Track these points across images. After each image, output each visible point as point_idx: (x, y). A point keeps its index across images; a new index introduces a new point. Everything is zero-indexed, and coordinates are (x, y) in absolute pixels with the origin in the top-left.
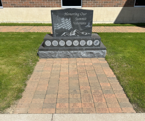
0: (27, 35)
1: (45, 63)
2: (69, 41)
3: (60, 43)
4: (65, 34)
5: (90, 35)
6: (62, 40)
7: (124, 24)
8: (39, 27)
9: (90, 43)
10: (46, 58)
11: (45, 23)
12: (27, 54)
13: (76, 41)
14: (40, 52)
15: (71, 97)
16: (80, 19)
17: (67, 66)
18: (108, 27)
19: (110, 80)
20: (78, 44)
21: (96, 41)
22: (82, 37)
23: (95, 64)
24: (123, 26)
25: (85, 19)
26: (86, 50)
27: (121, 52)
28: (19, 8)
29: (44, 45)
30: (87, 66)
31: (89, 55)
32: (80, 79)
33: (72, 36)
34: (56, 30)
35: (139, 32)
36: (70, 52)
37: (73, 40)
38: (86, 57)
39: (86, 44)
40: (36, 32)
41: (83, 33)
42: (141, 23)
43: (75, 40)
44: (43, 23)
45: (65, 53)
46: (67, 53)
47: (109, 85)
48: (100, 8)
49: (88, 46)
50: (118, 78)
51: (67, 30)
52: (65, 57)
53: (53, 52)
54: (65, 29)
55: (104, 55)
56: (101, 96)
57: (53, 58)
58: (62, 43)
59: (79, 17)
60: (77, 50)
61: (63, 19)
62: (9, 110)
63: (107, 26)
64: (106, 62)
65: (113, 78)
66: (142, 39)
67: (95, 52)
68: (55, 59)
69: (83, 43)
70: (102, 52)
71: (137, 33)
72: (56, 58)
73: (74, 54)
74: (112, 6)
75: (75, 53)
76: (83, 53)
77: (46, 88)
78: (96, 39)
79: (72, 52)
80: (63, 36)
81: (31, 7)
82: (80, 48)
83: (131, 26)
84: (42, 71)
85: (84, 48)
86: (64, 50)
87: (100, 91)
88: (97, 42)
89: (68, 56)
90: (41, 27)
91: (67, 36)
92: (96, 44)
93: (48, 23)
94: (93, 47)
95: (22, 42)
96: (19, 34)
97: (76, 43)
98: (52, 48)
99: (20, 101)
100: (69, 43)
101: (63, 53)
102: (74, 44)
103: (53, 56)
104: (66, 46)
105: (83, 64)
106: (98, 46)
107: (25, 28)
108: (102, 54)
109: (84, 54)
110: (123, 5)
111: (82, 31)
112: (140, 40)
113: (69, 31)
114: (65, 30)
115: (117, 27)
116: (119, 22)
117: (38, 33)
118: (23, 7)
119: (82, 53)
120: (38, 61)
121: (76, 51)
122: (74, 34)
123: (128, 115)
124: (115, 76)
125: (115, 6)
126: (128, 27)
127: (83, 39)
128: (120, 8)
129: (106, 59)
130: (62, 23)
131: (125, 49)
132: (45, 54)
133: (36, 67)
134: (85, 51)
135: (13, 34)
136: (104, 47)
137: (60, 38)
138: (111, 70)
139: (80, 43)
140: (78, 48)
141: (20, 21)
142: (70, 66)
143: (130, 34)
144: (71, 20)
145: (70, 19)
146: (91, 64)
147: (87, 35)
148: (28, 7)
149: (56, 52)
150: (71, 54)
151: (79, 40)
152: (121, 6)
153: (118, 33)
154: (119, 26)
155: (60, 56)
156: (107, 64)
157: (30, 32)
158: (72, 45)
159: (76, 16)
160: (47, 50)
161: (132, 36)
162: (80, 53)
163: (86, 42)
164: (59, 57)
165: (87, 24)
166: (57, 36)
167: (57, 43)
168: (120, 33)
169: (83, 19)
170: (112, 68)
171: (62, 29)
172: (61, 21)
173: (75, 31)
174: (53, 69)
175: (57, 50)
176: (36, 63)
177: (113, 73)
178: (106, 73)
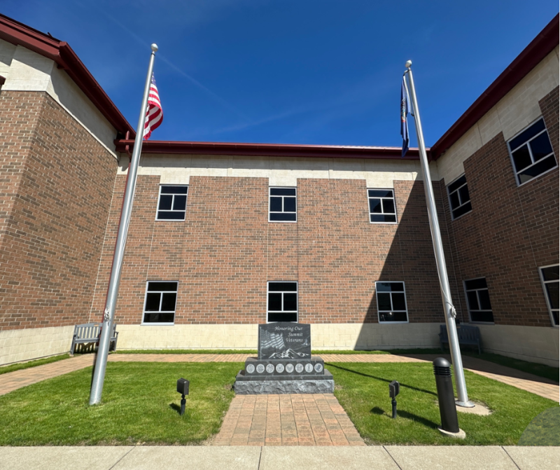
0: (211, 366)
1: (244, 400)
2: (280, 365)
3: (267, 368)
4: (275, 355)
5: (310, 357)
6: (271, 363)
7: (370, 351)
8: (227, 355)
9: (309, 368)
10: (245, 393)
11: (237, 349)
12: (218, 388)
13: (290, 365)
14: (238, 383)
15: (284, 432)
16: (295, 335)
17: (277, 403)
18: (343, 356)
19: (337, 416)
20: (292, 370)
21: (317, 365)
22: (298, 360)
23: (318, 400)
24: (368, 354)
25: (301, 335)
26: (304, 379)
27: (358, 386)
28: (200, 325)
29: (244, 372)
30: (307, 403)
31: (310, 388)
32: (296, 416)
33: (284, 358)
34: (263, 350)
35: (392, 361)
36: (281, 383)
37: (285, 364)
38: (306, 393)
39: (304, 369)
40: (224, 361)
41: (299, 354)
42: (398, 349)
43: (288, 363)
44: (233, 349)
45: (273, 384)
46: (277, 384)
47: (336, 422)
48: (327, 325)
49: (307, 373)
50: (349, 415)
51: (278, 349)
52: (273, 393)
53: (255, 383)
54: (275, 348)
55: (331, 387)
56: (324, 431)
57: (255, 393)
58: (270, 369)
59: (293, 333)
60: (291, 379)
61: (273, 335)
62: (205, 442)
63: (341, 354)
64: (335, 398)
65: (343, 415)
66: (393, 370)
67: (318, 382)
68: (259, 396)
69: (299, 368)
70: (328, 382)
71: (389, 364)
72: (259, 393)
73: (287, 387)
74: (345, 322)
75: (289, 385)
76: (301, 385)
77: (250, 425)
78: (318, 362)
79: (284, 382)
80: (272, 358)
81: (218, 323)
82: (296, 376)
83: (381, 353)
84: (242, 408)
85: (302, 376)
86: (273, 379)
87: (323, 426)
88: (319, 367)
89: (277, 391)
90: (230, 355)
91: (277, 358)
92: (318, 369)
93: (242, 349)
94: (315, 375)
95: (204, 374)
96: (197, 364)
97: (290, 368)
98: (256, 376)
99: (218, 436)
100: (280, 368)
101: (271, 384)
102: (287, 370)
103: (256, 390)
104: (275, 372)
105: (302, 401)
106: (320, 373)
107: (205, 357)
108: (328, 387)
109: (303, 387)
110: (363, 321)
111: (297, 351)
112: (390, 372)
113: (281, 351)
114: (275, 350)
115: (358, 355)
116: (362, 347)
117: (227, 363)
118: (207, 323)
119: (299, 385)
120: (234, 397)
121: (289, 382)
122: (287, 356)
123: (357, 448)
124: (345, 413)
125: (349, 322)
126: (376, 355)
127: (301, 363)
128: (359, 326)
129: (335, 393)
130: (271, 339)
131: (366, 383)
132: (244, 385)
133: (231, 404)
134: (303, 382)
135: (187, 364)
136: (330, 375)
137: (267, 361)
138: (341, 407)
139: (296, 369)
140: (293, 376)
141: (195, 347)
142: (282, 403)
143: (377, 364)
144: (283, 336)
145: (281, 335)
146: (313, 400)
147: (305, 357)
148: (215, 323)
149: (261, 383)
150: (283, 385)
151: (295, 364)
152: (359, 322)
153: (357, 363)
154: (362, 353)
155: (267, 389)
156: (337, 401)
157: (214, 362)
158: (285, 372)
159: (290, 331)
160: (248, 379)
161: (379, 368)
162: (296, 385)
163: (304, 367)
164: (265, 392)
165: (304, 342)
166: (264, 358)
167: (264, 368)
168: (361, 363)
169: (298, 335)
170: (342, 405)
171: (270, 348)
172: (270, 337)
173: (288, 351)
174: (257, 406)
175: (263, 379)
176: (231, 399)
177: (343, 410)
178: (334, 410)
